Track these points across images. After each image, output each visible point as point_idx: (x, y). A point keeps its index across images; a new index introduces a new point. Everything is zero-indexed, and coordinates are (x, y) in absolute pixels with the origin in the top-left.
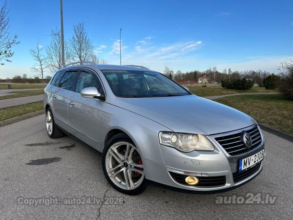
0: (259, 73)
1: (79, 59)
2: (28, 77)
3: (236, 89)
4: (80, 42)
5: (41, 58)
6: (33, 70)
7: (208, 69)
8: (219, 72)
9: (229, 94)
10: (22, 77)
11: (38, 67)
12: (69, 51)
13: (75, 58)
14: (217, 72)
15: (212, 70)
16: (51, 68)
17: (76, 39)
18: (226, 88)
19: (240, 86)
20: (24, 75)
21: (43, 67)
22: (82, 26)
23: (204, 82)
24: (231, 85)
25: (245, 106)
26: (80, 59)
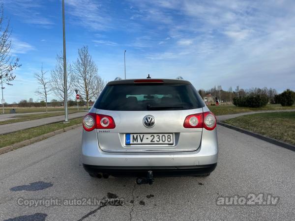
0: (265, 90)
1: (83, 82)
2: (34, 101)
3: (250, 107)
4: (84, 65)
5: (45, 81)
6: (37, 94)
7: (213, 87)
8: (224, 90)
9: (243, 112)
10: (28, 101)
11: (42, 90)
12: (74, 74)
13: (80, 81)
14: (222, 90)
15: (217, 89)
16: (56, 91)
17: (81, 62)
18: (239, 106)
19: (254, 104)
20: (30, 99)
21: (47, 90)
22: (86, 49)
23: (209, 100)
24: (245, 102)
25: (273, 126)
26: (85, 81)
